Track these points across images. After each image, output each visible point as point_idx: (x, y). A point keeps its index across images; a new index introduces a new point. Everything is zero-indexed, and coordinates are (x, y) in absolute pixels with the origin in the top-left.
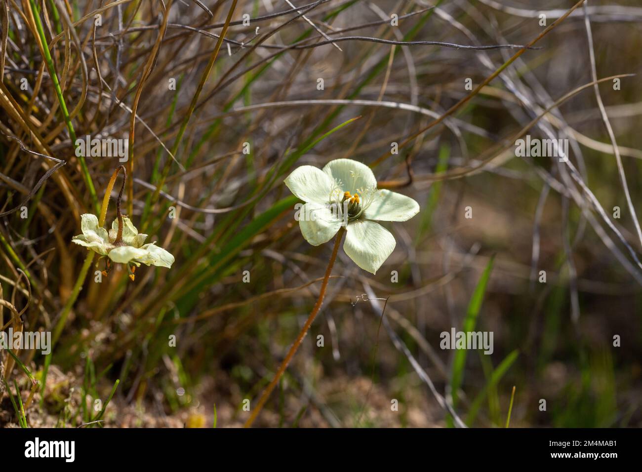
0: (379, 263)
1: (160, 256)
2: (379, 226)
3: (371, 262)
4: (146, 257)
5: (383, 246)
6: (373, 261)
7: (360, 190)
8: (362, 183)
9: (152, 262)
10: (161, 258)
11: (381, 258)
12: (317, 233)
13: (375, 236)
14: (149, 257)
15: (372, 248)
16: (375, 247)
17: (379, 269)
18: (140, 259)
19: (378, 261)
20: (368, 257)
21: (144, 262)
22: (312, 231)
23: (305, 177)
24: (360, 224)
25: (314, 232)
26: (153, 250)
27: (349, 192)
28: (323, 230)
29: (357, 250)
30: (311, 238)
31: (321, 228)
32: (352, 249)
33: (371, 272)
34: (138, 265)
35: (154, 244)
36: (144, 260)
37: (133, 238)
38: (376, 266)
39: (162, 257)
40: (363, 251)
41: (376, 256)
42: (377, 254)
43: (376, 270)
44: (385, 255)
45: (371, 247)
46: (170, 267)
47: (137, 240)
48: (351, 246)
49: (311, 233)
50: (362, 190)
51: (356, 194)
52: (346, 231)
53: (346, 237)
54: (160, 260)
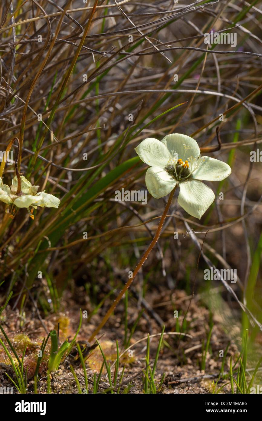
0: (203, 211)
1: (50, 200)
2: (203, 184)
3: (197, 210)
4: (40, 202)
5: (206, 199)
6: (199, 210)
7: (190, 159)
8: (191, 153)
9: (45, 204)
10: (51, 202)
11: (204, 207)
12: (158, 189)
13: (200, 191)
14: (42, 201)
15: (199, 201)
16: (200, 199)
17: (203, 215)
18: (36, 203)
19: (202, 210)
20: (195, 207)
21: (39, 205)
22: (154, 188)
23: (150, 147)
24: (189, 182)
25: (157, 188)
26: (44, 196)
27: (181, 160)
28: (163, 187)
29: (188, 202)
30: (154, 193)
31: (162, 185)
32: (184, 201)
33: (197, 218)
34: (36, 207)
35: (45, 192)
36: (39, 204)
37: (29, 189)
38: (201, 213)
39: (51, 200)
40: (191, 203)
41: (201, 206)
42: (202, 205)
43: (201, 216)
44: (208, 205)
45: (197, 200)
46: (58, 208)
47: (31, 190)
48: (183, 199)
49: (154, 189)
50: (192, 159)
51: (187, 161)
52: (180, 188)
53: (180, 192)
54: (50, 203)
